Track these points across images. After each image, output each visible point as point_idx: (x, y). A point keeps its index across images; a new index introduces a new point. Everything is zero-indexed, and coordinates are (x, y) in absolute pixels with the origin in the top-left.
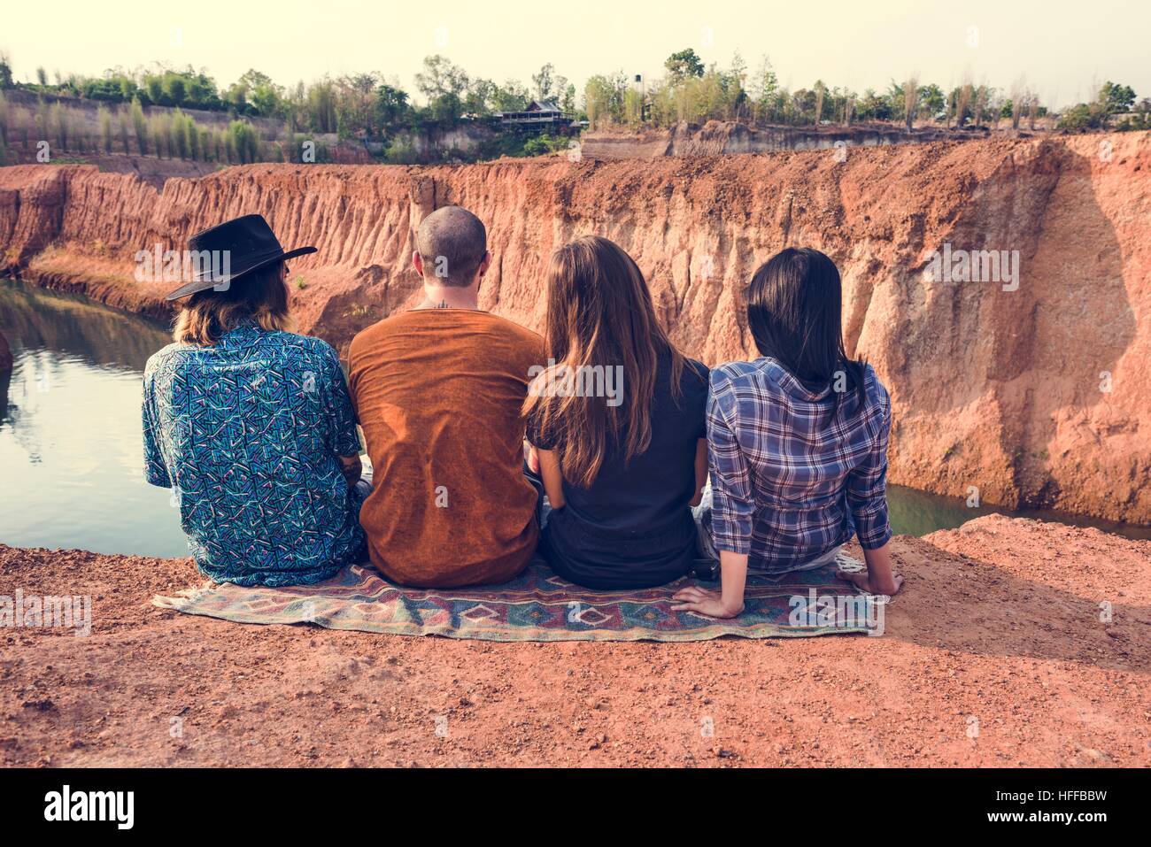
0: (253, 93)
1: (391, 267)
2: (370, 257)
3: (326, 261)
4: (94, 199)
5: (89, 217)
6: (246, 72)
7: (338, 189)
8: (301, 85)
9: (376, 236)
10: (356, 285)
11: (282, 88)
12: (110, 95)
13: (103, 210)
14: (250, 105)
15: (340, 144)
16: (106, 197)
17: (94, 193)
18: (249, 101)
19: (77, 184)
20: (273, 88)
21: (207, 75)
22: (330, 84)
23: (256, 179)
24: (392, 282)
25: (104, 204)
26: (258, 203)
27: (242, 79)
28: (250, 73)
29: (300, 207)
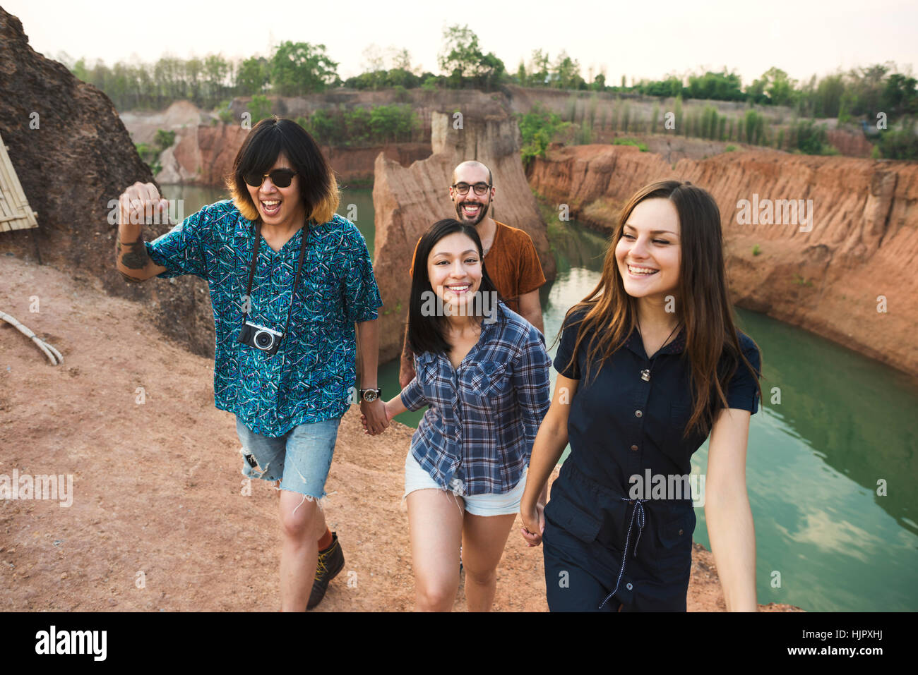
0: (770, 86)
1: (837, 248)
2: (821, 237)
3: (782, 235)
4: (631, 171)
5: (626, 183)
6: (768, 69)
7: (806, 177)
8: (814, 78)
9: (831, 219)
10: (801, 259)
11: (796, 81)
12: (663, 91)
13: (635, 178)
14: (765, 96)
15: (839, 127)
16: (639, 169)
17: (632, 166)
18: (765, 93)
19: (624, 159)
20: (788, 82)
21: (736, 74)
22: (840, 76)
23: (742, 165)
24: (834, 262)
25: (636, 174)
26: (740, 183)
27: (764, 76)
28: (771, 70)
29: (772, 189)
